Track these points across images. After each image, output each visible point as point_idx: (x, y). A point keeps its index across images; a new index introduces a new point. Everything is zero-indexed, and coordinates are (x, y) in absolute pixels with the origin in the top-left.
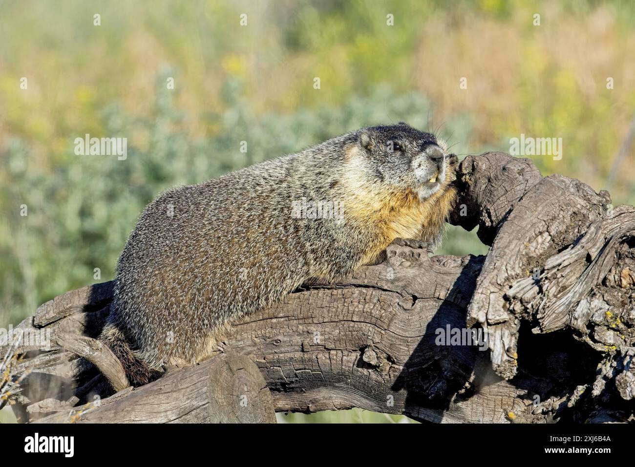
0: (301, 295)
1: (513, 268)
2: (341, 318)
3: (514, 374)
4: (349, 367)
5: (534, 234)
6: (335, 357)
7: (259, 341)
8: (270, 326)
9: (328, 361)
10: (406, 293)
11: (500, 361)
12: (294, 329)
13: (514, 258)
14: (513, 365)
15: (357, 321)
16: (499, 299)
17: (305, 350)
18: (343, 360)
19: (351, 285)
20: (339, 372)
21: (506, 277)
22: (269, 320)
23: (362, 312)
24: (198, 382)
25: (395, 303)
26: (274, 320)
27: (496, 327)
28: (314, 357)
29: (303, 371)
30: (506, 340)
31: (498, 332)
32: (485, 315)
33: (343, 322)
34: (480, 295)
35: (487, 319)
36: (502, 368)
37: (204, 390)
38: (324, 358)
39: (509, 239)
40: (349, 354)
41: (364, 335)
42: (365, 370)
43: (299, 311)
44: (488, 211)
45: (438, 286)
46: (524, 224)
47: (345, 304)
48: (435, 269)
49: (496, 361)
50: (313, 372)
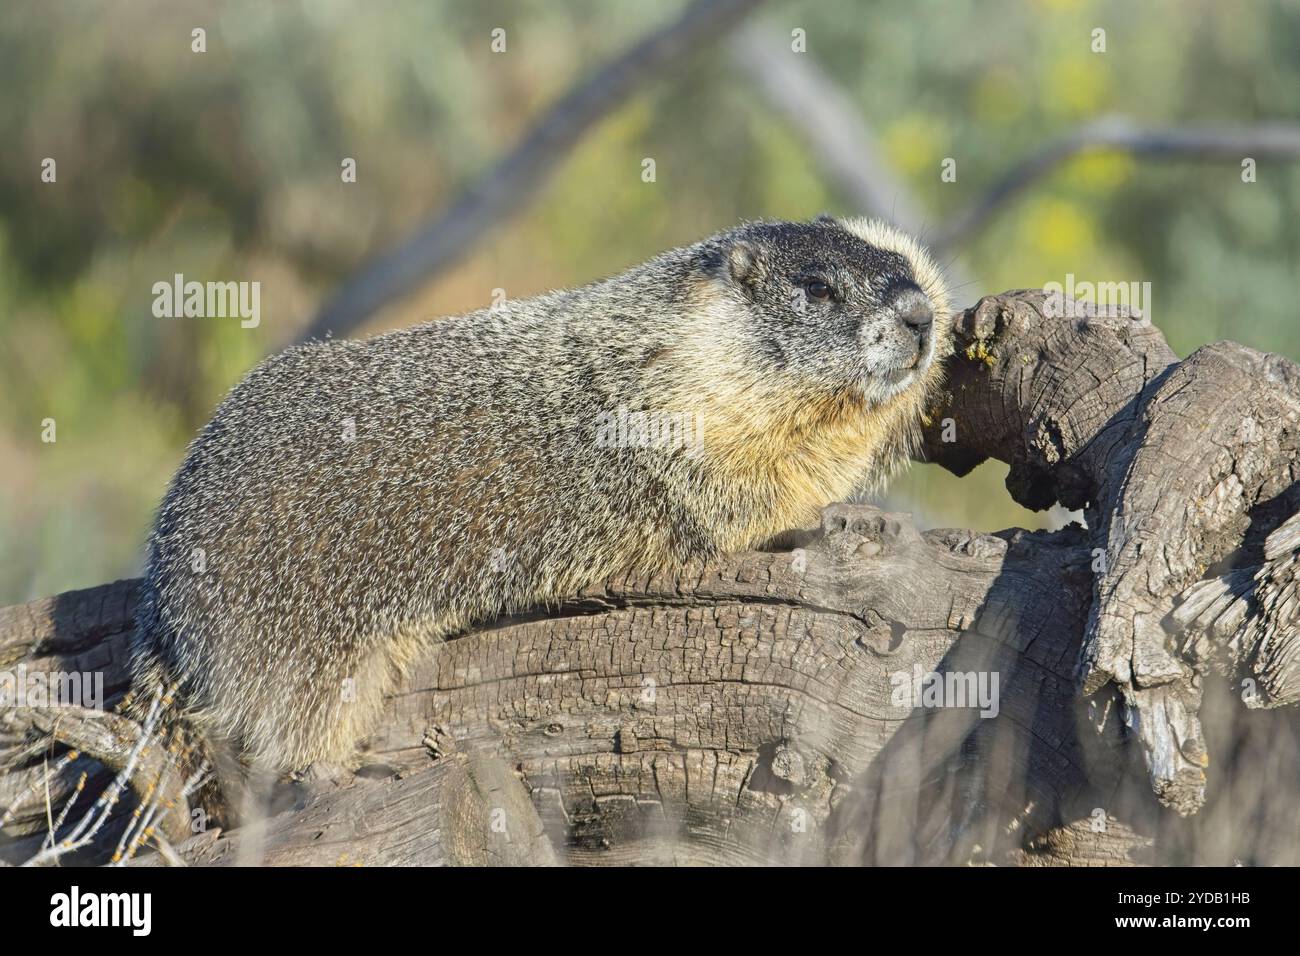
0: (609, 620)
1: (1180, 558)
2: (715, 673)
3: (1200, 804)
4: (731, 789)
5: (1209, 479)
6: (699, 766)
7: (507, 726)
8: (534, 691)
9: (681, 775)
10: (876, 616)
11: (1172, 772)
12: (598, 698)
13: (1176, 534)
14: (1198, 782)
15: (756, 680)
16: (1155, 629)
17: (625, 749)
18: (719, 772)
19: (732, 597)
20: (704, 802)
21: (1166, 577)
22: (530, 680)
23: (768, 660)
24: (414, 819)
25: (849, 641)
26: (545, 679)
27: (1152, 695)
28: (646, 766)
29: (615, 797)
30: (1179, 724)
31: (1159, 705)
32: (1127, 664)
33: (720, 685)
34: (1112, 618)
35: (1133, 677)
36: (1175, 789)
37: (432, 837)
38: (671, 768)
39: (1158, 489)
40: (734, 760)
41: (776, 714)
42: (771, 796)
43: (609, 659)
44: (1054, 426)
45: (956, 601)
46: (1186, 454)
47: (724, 642)
48: (946, 562)
49: (1164, 772)
50: (639, 802)
